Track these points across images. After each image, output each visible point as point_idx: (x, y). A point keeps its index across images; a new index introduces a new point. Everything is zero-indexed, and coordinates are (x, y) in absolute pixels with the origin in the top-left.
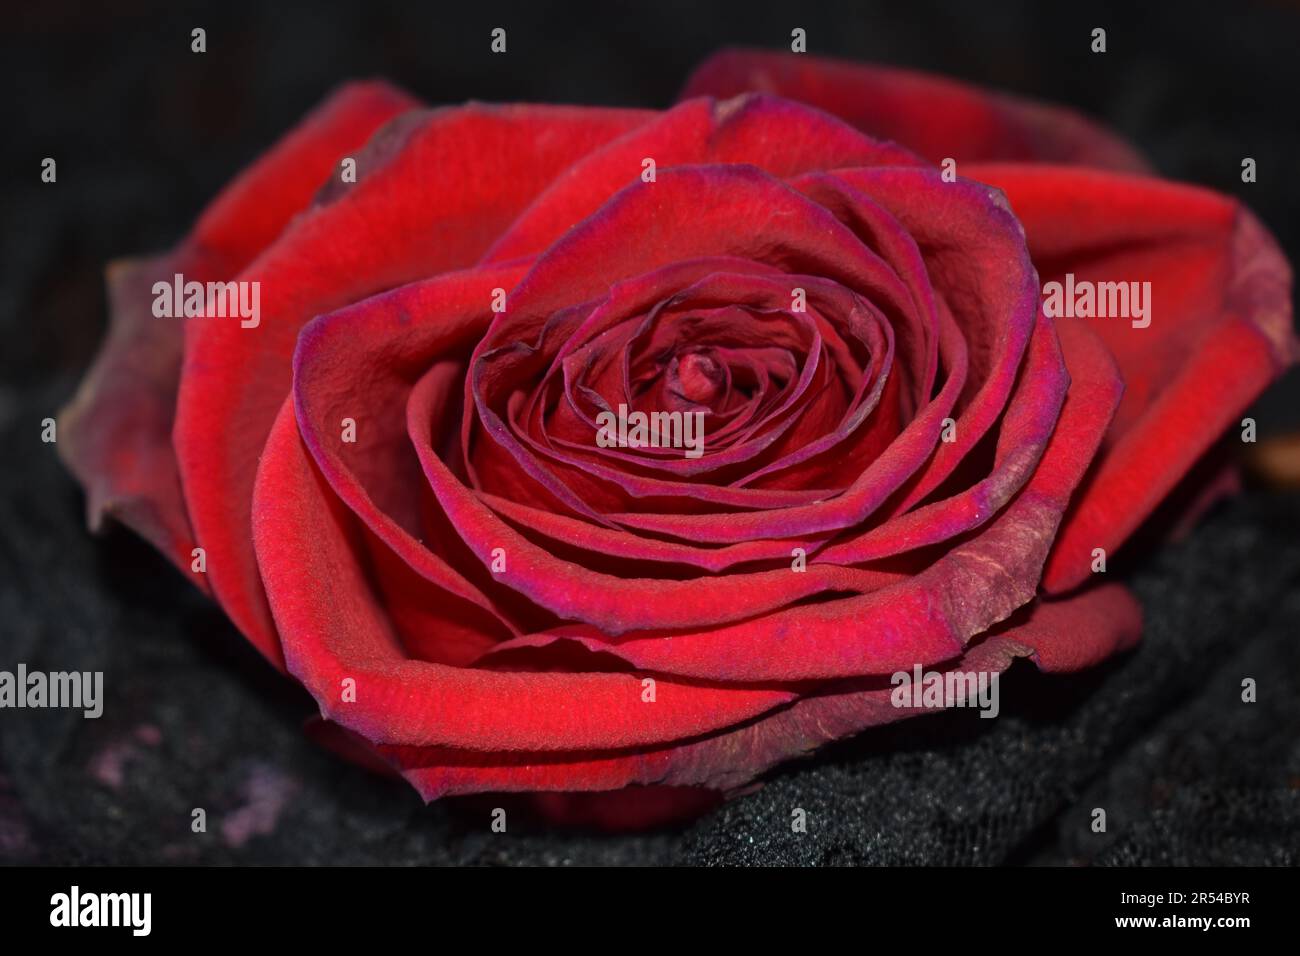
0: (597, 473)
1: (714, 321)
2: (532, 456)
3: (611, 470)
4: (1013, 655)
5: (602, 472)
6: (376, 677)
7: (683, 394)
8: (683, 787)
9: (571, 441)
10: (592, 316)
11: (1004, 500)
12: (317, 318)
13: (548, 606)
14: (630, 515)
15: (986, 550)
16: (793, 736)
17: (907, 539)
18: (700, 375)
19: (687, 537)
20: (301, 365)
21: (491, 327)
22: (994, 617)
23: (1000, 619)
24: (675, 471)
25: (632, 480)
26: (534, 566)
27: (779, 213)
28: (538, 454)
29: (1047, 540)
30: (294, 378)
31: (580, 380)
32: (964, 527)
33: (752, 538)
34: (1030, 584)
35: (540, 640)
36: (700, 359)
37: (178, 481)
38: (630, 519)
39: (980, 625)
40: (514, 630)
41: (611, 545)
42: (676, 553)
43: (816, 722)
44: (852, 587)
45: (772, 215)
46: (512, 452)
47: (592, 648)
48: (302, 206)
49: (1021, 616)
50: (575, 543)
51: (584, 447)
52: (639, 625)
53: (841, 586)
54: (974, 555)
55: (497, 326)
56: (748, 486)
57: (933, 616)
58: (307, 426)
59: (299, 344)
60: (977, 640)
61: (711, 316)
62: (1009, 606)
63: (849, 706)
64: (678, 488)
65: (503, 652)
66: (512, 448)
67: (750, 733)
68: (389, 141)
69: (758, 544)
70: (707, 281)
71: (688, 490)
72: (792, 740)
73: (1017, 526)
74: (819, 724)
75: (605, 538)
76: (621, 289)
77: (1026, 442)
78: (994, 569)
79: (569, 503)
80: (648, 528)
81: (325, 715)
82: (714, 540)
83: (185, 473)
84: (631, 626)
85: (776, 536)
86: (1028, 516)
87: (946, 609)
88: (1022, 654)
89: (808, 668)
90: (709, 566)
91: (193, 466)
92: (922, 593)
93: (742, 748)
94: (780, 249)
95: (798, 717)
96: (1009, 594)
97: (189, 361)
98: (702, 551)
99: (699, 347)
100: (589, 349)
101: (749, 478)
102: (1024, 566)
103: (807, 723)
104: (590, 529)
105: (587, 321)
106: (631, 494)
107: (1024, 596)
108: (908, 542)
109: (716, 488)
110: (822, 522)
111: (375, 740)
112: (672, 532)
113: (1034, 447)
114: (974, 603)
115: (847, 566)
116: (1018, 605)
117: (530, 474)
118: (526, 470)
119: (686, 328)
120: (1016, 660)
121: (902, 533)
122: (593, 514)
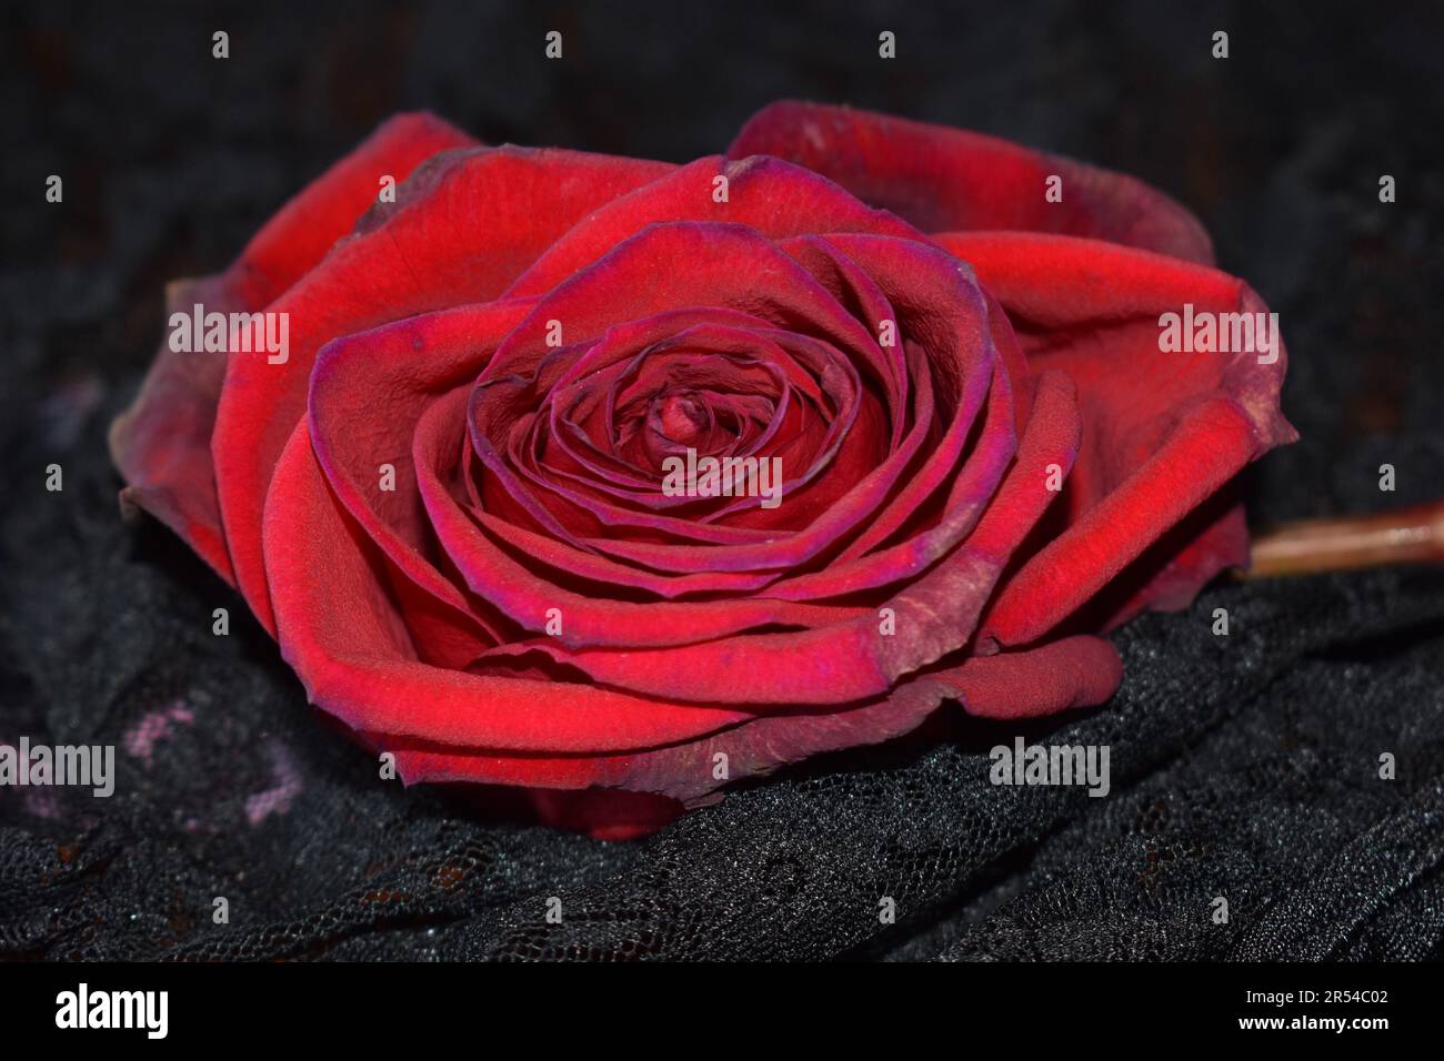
0: (575, 500)
1: (700, 367)
2: (517, 479)
3: (587, 499)
4: (941, 695)
5: (579, 499)
6: (358, 670)
7: (662, 433)
8: (642, 793)
9: (559, 469)
10: (586, 355)
11: (940, 552)
12: (335, 339)
13: (514, 617)
14: (604, 541)
15: (923, 598)
16: (744, 754)
17: (848, 582)
18: (684, 416)
19: (650, 564)
20: (318, 381)
21: (493, 359)
22: (922, 659)
23: (929, 661)
24: (645, 503)
25: (604, 509)
26: (506, 580)
27: (767, 271)
28: (523, 478)
29: (982, 593)
30: (310, 393)
31: (565, 415)
32: (901, 575)
33: (706, 569)
34: (962, 632)
35: (517, 649)
36: (683, 401)
37: (214, 484)
38: (602, 544)
39: (909, 665)
40: (498, 640)
41: (581, 567)
42: (639, 579)
43: (765, 745)
44: (799, 622)
45: (760, 272)
46: (499, 475)
47: (557, 660)
48: (345, 232)
49: (952, 660)
50: (550, 562)
51: (568, 475)
52: (595, 642)
53: (787, 621)
54: (912, 601)
55: (498, 359)
56: (714, 522)
57: (864, 653)
58: (319, 439)
59: (317, 362)
60: (906, 679)
61: (699, 362)
62: (938, 650)
63: (796, 732)
64: (647, 519)
65: (486, 658)
66: (499, 471)
67: (705, 747)
68: (429, 177)
69: (710, 576)
70: (691, 330)
71: (655, 522)
72: (743, 758)
73: (955, 577)
74: (768, 745)
75: (577, 560)
76: (617, 332)
77: (968, 501)
78: (926, 614)
79: (546, 524)
80: (618, 553)
81: (310, 700)
82: (673, 569)
83: (220, 477)
84: (589, 641)
85: (726, 570)
86: (967, 569)
87: (877, 649)
88: (952, 696)
89: (748, 693)
90: (663, 593)
91: (227, 471)
92: (857, 633)
93: (697, 760)
94: (770, 303)
95: (749, 738)
96: (940, 640)
97: (230, 374)
98: (661, 578)
99: (685, 391)
100: (580, 385)
101: (716, 515)
102: (956, 615)
103: (757, 744)
104: (566, 550)
105: (583, 359)
106: (603, 521)
107: (955, 642)
108: (850, 585)
109: (682, 522)
110: (767, 560)
111: (354, 726)
112: (636, 559)
113: (974, 506)
114: (905, 645)
115: (795, 602)
116: (948, 650)
117: (513, 496)
118: (511, 492)
119: (674, 371)
120: (945, 701)
121: (846, 575)
122: (568, 536)
